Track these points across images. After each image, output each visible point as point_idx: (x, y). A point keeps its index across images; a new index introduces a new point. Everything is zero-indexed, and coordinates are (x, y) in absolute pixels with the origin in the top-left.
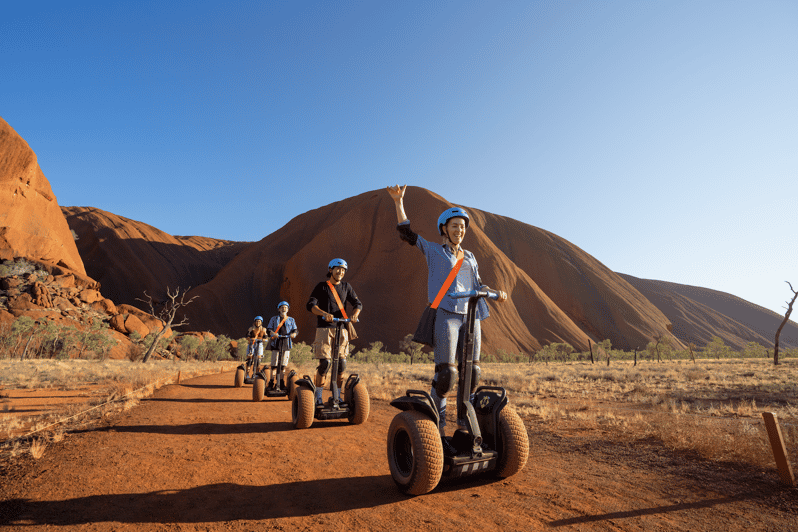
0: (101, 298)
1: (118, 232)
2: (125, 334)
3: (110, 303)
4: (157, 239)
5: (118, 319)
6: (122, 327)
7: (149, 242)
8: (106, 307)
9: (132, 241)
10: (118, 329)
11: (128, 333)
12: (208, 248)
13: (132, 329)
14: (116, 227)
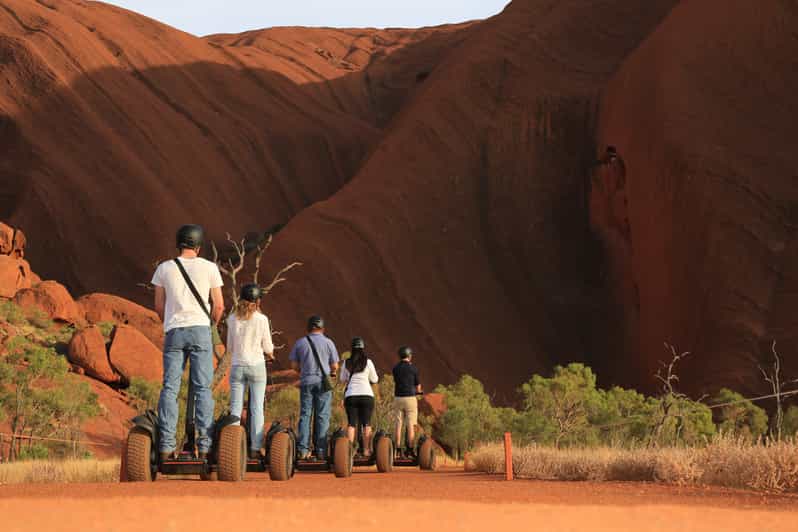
0: (31, 280)
1: (34, 46)
2: (114, 385)
3: (57, 291)
4: (157, 56)
5: (89, 341)
6: (102, 366)
7: (136, 73)
8: (49, 304)
9: (92, 82)
10: (91, 373)
11: (121, 384)
12: (333, 72)
13: (130, 368)
14: (29, 31)
